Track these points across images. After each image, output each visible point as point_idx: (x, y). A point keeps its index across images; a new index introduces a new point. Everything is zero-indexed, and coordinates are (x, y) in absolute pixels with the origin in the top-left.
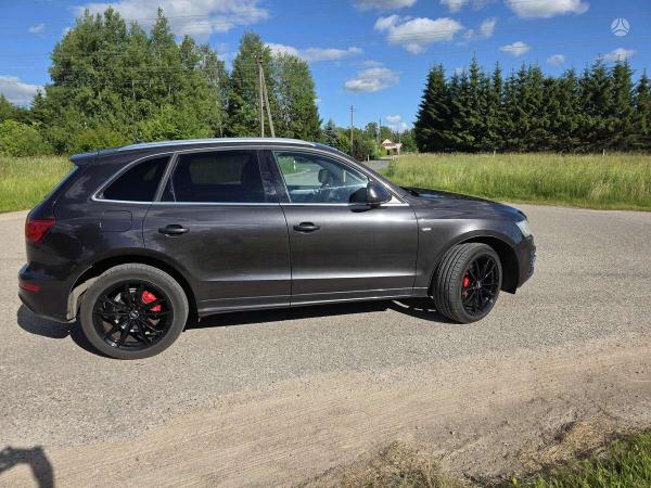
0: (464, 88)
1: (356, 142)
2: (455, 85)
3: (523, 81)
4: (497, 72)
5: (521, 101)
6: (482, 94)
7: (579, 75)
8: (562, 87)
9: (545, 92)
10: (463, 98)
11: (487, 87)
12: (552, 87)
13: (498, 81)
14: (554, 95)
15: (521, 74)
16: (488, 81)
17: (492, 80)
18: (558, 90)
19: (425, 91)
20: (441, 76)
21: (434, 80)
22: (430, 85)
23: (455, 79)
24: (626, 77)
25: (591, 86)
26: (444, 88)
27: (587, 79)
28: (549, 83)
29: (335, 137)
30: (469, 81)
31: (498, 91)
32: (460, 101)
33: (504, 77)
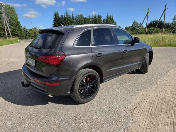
0: (65, 18)
1: (34, 33)
2: (62, 17)
3: (79, 18)
4: (73, 15)
5: (79, 23)
6: (70, 20)
7: (91, 17)
8: (88, 20)
9: (85, 21)
10: (65, 21)
11: (71, 19)
12: (86, 20)
13: (73, 17)
14: (86, 21)
15: (79, 16)
16: (71, 17)
17: (72, 17)
18: (87, 20)
19: (54, 19)
20: (58, 15)
21: (56, 16)
22: (55, 17)
23: (62, 16)
24: (101, 18)
25: (94, 20)
26: (59, 18)
27: (93, 18)
28: (85, 18)
29: (27, 31)
30: (66, 16)
31: (74, 20)
32: (64, 22)
33: (75, 16)
